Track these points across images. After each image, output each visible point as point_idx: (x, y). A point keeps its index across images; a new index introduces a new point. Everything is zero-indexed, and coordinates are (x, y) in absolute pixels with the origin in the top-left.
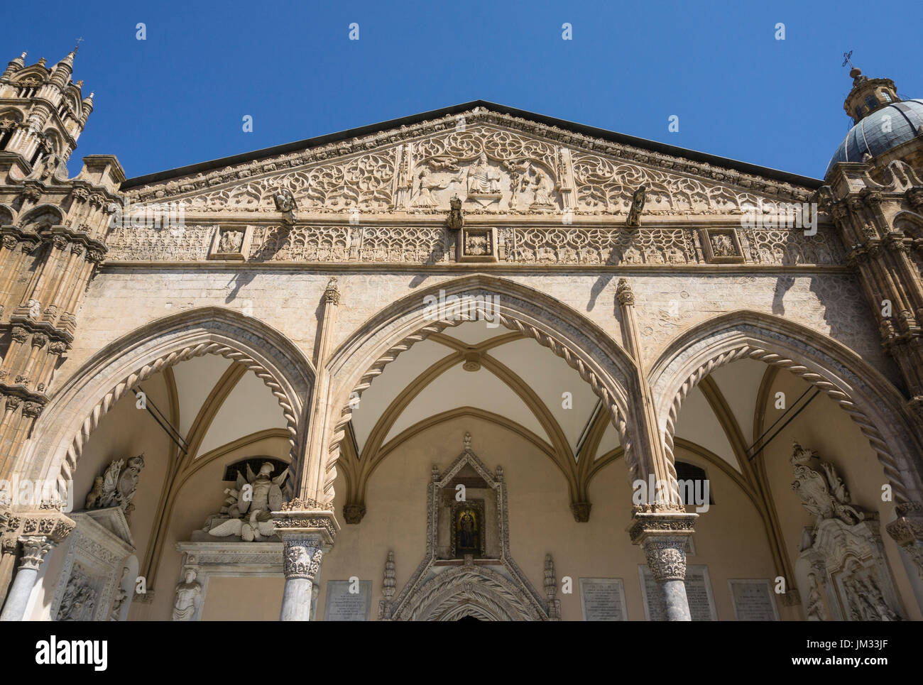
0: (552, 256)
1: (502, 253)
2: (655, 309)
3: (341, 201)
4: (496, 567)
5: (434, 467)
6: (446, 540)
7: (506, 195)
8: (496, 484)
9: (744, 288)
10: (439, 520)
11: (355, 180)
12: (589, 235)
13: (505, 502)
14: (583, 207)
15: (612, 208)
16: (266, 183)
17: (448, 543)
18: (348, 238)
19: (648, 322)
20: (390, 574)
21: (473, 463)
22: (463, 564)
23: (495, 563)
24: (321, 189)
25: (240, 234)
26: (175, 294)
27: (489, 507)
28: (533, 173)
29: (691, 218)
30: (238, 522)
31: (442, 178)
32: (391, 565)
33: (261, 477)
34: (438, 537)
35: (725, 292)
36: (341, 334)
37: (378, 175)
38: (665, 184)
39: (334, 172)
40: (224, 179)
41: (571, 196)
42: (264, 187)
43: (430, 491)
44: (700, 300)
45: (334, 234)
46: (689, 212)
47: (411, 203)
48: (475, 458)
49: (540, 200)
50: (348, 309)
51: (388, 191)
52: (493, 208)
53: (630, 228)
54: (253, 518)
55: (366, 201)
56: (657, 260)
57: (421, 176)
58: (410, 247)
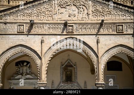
0: (85, 31)
1: (75, 30)
2: (104, 43)
3: (42, 17)
4: (75, 84)
5: (62, 63)
6: (64, 78)
7: (77, 15)
8: (75, 67)
9: (123, 38)
10: (63, 74)
11: (45, 11)
12: (93, 26)
13: (77, 70)
14: (93, 18)
15: (99, 18)
16: (25, 12)
17: (65, 79)
18: (45, 27)
19: (102, 46)
20: (53, 85)
21: (70, 62)
22: (68, 83)
23: (74, 83)
24: (38, 14)
25: (23, 26)
26: (12, 41)
27: (73, 71)
28: (83, 8)
29: (115, 21)
30: (21, 76)
31: (63, 10)
32: (53, 84)
33: (24, 66)
34: (63, 78)
35: (119, 39)
36: (45, 49)
37: (49, 10)
38: (111, 11)
39: (40, 9)
40: (16, 11)
41: (90, 15)
42: (25, 13)
43: (61, 68)
44: (113, 41)
45: (42, 26)
46: (115, 20)
47: (57, 18)
48: (70, 61)
49: (84, 16)
50: (46, 44)
51: (52, 14)
52: (74, 19)
53: (102, 24)
54: (24, 75)
55: (47, 17)
56: (106, 32)
57: (59, 10)
58: (57, 29)
